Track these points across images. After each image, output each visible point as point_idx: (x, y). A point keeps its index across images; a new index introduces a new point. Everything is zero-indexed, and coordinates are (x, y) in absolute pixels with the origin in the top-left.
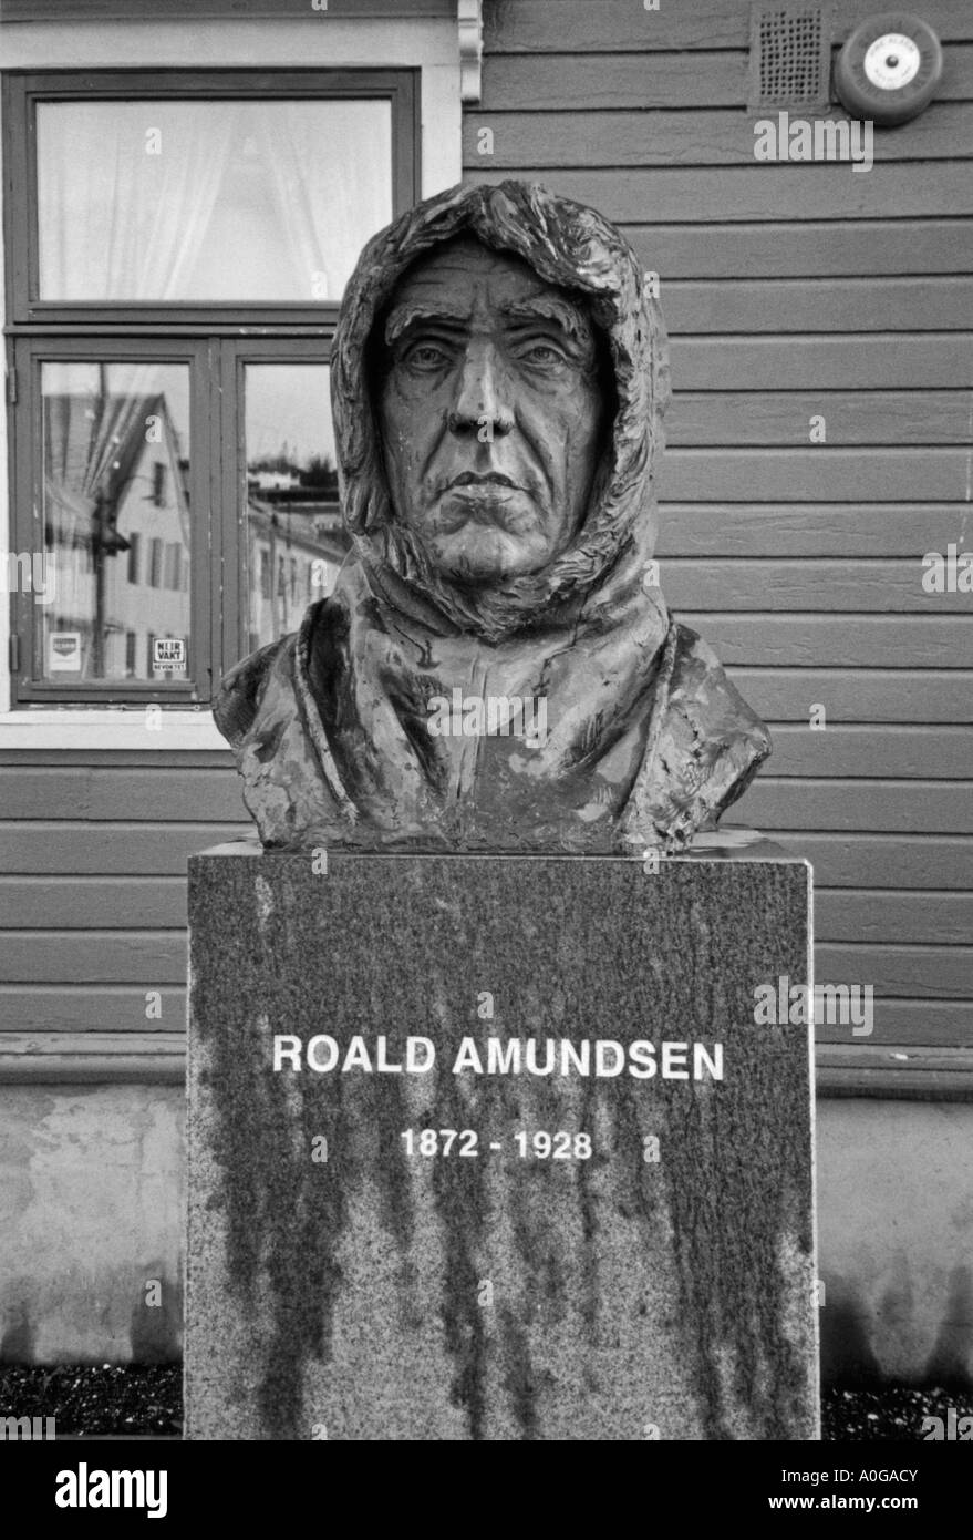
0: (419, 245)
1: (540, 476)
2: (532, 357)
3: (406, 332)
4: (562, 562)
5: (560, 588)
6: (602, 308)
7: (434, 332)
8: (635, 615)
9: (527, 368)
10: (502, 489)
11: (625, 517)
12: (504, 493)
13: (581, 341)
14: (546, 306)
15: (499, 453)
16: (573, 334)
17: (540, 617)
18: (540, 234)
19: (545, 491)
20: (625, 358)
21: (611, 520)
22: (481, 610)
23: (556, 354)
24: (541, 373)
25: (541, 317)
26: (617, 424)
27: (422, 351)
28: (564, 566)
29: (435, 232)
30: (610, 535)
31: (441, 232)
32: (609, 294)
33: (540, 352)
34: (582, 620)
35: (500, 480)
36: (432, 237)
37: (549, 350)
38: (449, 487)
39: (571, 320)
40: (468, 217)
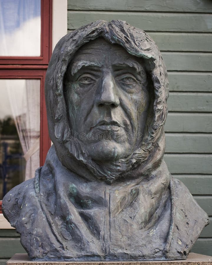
0: (85, 42)
1: (128, 122)
2: (125, 80)
3: (79, 71)
4: (136, 154)
5: (135, 163)
6: (149, 64)
7: (89, 71)
8: (160, 173)
9: (123, 84)
10: (116, 127)
11: (157, 137)
12: (115, 128)
13: (142, 75)
14: (131, 63)
15: (115, 114)
16: (139, 73)
17: (127, 174)
18: (129, 38)
19: (130, 127)
20: (158, 81)
21: (153, 138)
22: (106, 171)
23: (133, 79)
24: (128, 85)
25: (129, 67)
26: (155, 104)
27: (84, 78)
28: (137, 155)
29: (90, 37)
30: (152, 144)
31: (92, 37)
32: (152, 59)
33: (128, 78)
34: (142, 175)
35: (115, 123)
36: (90, 39)
37: (131, 78)
38: (96, 126)
39: (139, 68)
40: (102, 32)
